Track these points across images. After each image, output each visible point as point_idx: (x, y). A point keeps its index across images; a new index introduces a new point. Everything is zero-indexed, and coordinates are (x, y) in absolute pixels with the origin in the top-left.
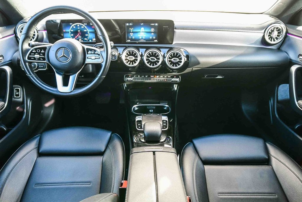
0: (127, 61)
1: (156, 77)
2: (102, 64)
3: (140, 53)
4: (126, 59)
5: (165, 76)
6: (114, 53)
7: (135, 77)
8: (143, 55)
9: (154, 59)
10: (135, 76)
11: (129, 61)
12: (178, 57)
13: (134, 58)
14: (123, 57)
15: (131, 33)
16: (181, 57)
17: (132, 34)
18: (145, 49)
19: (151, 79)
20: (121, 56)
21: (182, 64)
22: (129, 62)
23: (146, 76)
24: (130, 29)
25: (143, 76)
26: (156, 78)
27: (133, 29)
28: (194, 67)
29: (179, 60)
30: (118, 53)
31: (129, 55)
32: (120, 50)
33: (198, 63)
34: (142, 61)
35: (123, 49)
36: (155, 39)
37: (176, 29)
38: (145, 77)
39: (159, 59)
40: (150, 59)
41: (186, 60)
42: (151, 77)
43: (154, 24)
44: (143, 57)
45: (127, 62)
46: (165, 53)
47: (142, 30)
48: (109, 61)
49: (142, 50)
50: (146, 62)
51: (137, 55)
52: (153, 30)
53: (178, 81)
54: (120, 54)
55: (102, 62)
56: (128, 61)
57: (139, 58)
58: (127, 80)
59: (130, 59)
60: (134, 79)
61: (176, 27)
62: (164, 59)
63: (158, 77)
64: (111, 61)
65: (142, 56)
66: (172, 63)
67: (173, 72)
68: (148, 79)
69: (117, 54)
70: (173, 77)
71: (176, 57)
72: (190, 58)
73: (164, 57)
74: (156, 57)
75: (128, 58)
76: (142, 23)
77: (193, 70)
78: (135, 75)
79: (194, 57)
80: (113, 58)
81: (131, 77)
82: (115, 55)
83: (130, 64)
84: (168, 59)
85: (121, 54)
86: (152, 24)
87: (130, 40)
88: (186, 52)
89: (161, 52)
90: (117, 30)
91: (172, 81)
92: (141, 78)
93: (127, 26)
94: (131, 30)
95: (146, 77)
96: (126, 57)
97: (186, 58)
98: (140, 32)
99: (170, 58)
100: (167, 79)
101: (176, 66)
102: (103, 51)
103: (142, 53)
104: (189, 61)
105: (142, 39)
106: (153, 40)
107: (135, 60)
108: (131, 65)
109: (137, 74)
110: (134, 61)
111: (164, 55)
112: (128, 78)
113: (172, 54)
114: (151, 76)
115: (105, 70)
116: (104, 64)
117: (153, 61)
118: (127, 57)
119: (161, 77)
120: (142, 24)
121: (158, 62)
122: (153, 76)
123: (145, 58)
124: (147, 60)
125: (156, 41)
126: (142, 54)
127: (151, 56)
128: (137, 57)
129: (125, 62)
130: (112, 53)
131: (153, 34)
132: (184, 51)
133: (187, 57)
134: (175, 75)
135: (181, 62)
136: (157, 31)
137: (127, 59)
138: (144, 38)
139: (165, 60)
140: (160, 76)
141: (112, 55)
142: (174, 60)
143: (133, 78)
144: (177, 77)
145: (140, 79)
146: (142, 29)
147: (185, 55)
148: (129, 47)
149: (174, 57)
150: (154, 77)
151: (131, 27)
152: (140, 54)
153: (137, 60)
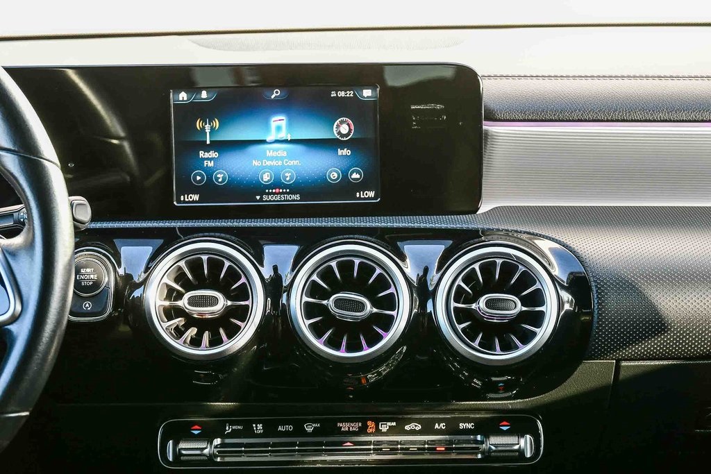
0: (179, 321)
1: (378, 432)
2: (10, 332)
3: (267, 272)
4: (170, 313)
5: (439, 422)
6: (89, 274)
7: (231, 436)
8: (286, 283)
9: (360, 306)
10: (228, 430)
11: (191, 321)
12: (515, 290)
13: (222, 303)
14: (154, 298)
15: (207, 148)
16: (537, 286)
17: (213, 154)
18: (294, 249)
19: (341, 443)
20: (137, 293)
21: (544, 332)
22: (193, 331)
23: (309, 429)
24: (199, 124)
25: (290, 428)
26: (372, 439)
27: (216, 123)
28: (629, 351)
29: (520, 307)
30: (121, 271)
31: (188, 286)
32: (134, 254)
33: (656, 325)
34: (277, 321)
35: (147, 251)
36: (363, 185)
37: (492, 117)
38: (300, 432)
39: (391, 302)
40: (330, 303)
41: (567, 307)
42: (339, 432)
43: (350, 94)
44: (285, 295)
45: (177, 329)
46: (426, 270)
47: (279, 128)
48: (59, 322)
49: (279, 255)
50: (304, 325)
51: (243, 280)
52: (344, 128)
53: (528, 455)
54: (128, 277)
55: (14, 319)
56: (187, 327)
57: (258, 305)
58: (177, 455)
59: (196, 311)
60: (223, 445)
61: (492, 106)
62: (423, 306)
63: (392, 431)
64: (69, 322)
65: (275, 288)
66: (476, 327)
67: (490, 389)
68: (321, 444)
69: (109, 280)
70: (488, 427)
71: (501, 287)
72: (594, 295)
73: (423, 291)
74: (371, 293)
75: (183, 303)
76: (273, 86)
77: (623, 374)
78: (232, 423)
79: (626, 285)
80: (88, 306)
81: (207, 436)
82: (96, 284)
83: (196, 342)
84: (453, 304)
85: (137, 279)
86: (342, 94)
87: (196, 197)
88: (568, 254)
89: (403, 258)
90: (115, 141)
91: (488, 455)
92: (271, 440)
93: (180, 107)
94: (209, 129)
95: (306, 434)
96: (168, 297)
97: (566, 296)
98: (263, 142)
99: (460, 295)
100: (451, 442)
101: (507, 347)
102: (20, 248)
103: (275, 268)
104: (591, 314)
105: (277, 184)
106: (346, 187)
107: (229, 313)
108: (204, 351)
109: (243, 417)
110: (228, 323)
111: (423, 280)
112: (182, 445)
113: (476, 266)
114: (345, 427)
115: (34, 366)
116: (21, 331)
117: (350, 315)
118: (180, 296)
119: (407, 428)
120: (276, 94)
121: (387, 323)
122: (355, 427)
123: (296, 301)
124: (310, 310)
125: (372, 194)
126: (277, 279)
127: (336, 287)
128: (244, 293)
129: (164, 328)
130: (78, 272)
131: (346, 152)
132: (552, 250)
133: (579, 285)
134: (505, 414)
135: (538, 319)
136: (370, 135)
137: (179, 312)
138: (288, 177)
139: (430, 308)
140: (402, 422)
141: (78, 284)
142: (490, 304)
143: (217, 441)
144: (520, 424)
145: (266, 445)
146: (279, 126)
147: (563, 276)
148: (189, 233)
149: (489, 286)
150: (363, 431)
151: (205, 111)
152: (266, 276)
153: (243, 313)
